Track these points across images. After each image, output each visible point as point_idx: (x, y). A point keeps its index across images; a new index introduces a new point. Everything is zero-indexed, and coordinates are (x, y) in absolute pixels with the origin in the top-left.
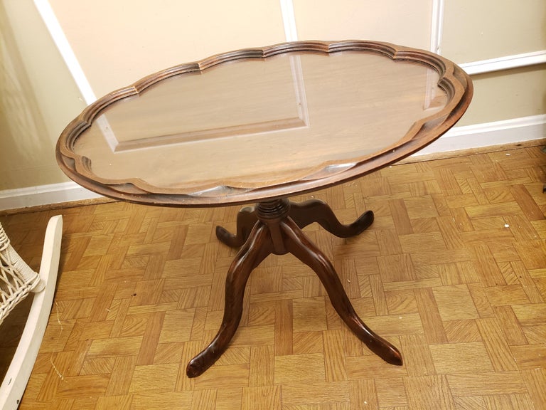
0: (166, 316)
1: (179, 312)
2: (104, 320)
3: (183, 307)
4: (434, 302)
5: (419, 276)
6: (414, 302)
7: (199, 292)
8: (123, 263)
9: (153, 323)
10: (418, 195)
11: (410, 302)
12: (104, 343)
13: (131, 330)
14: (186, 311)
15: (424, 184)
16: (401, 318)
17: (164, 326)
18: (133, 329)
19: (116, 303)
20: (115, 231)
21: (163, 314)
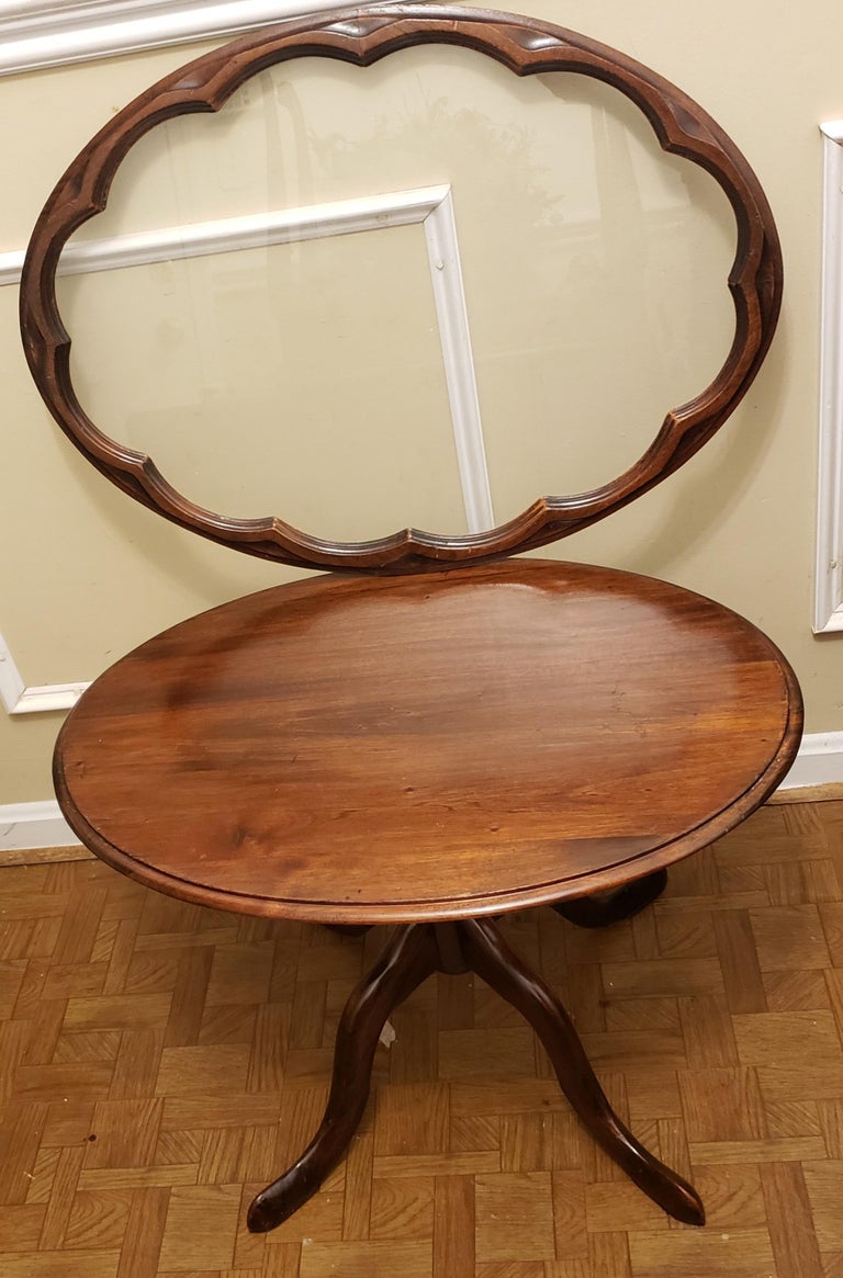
0: (172, 1199)
1: (204, 1192)
2: (20, 1202)
3: (212, 1180)
4: (806, 1202)
5: (773, 1128)
6: (759, 1197)
7: (248, 1138)
8: (55, 1048)
9: (141, 1216)
10: (784, 901)
11: (750, 1198)
12: (26, 1262)
13: (90, 1234)
14: (220, 1189)
15: (801, 869)
16: (725, 1237)
17: (169, 1227)
18: (96, 1230)
19: (46, 1157)
20: (29, 952)
21: (165, 1194)
